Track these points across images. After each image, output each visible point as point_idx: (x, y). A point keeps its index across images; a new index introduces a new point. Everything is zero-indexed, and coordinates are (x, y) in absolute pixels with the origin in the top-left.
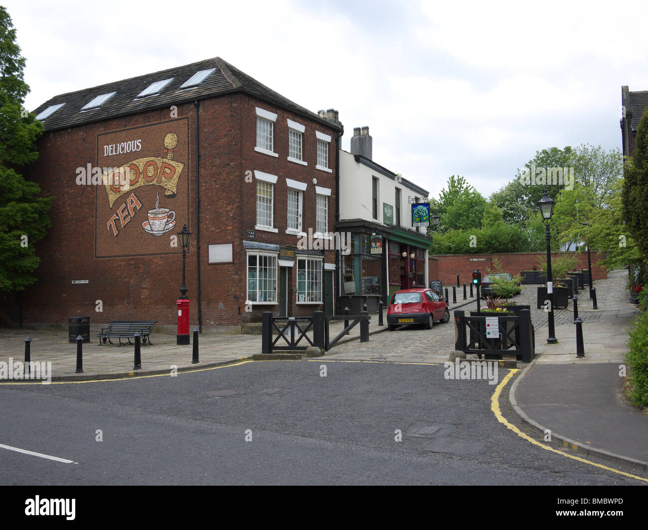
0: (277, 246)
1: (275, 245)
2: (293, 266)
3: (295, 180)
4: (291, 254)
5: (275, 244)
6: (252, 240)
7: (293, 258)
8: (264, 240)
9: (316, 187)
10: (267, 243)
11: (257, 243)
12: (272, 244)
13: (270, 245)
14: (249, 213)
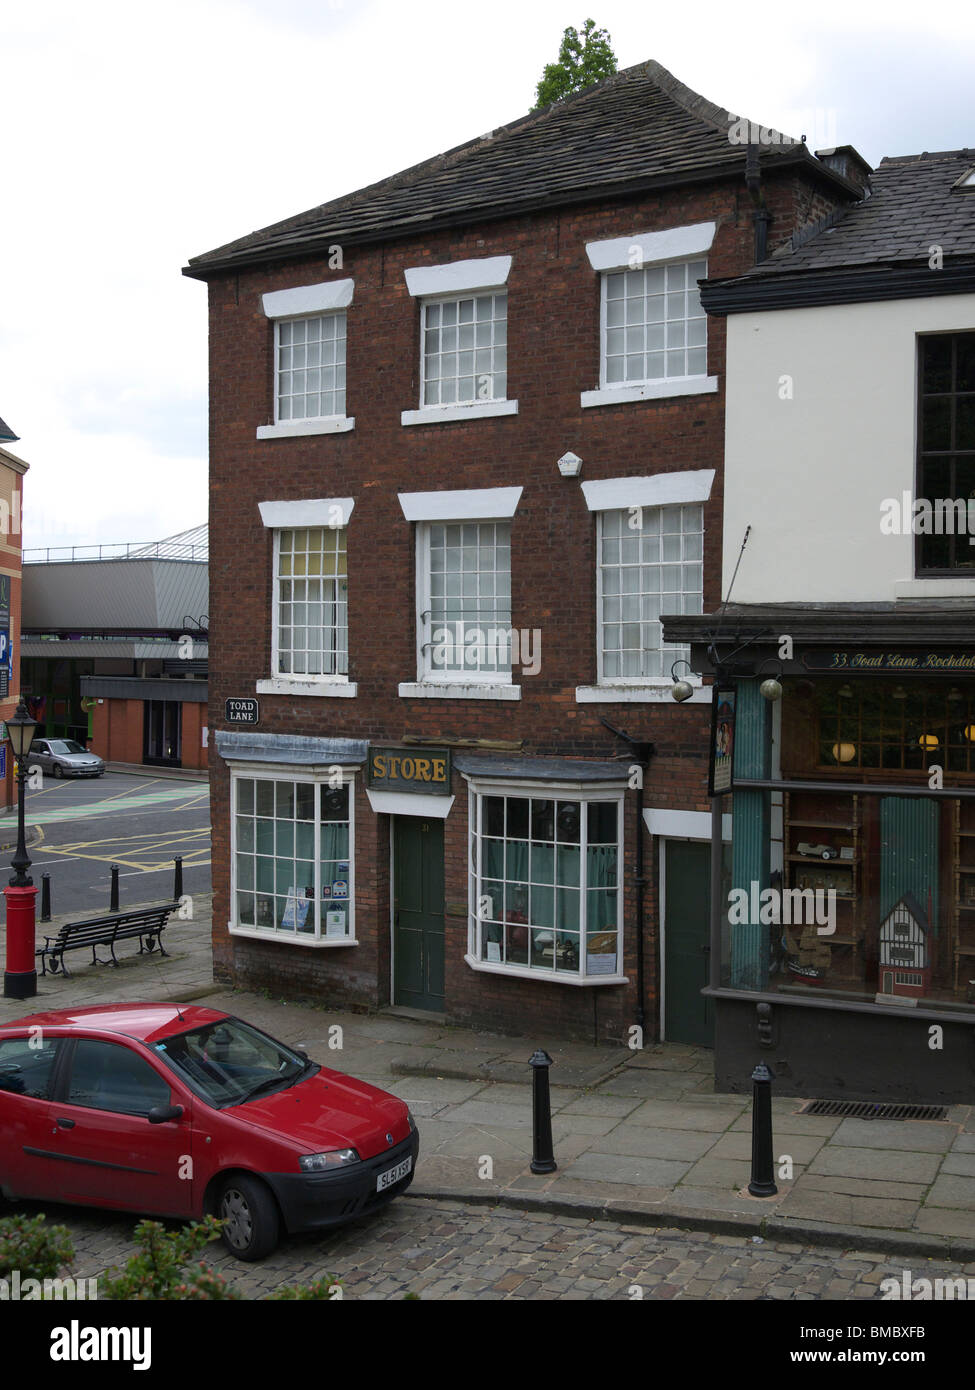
0: (360, 742)
1: (350, 742)
2: (446, 817)
3: (449, 488)
4: (431, 771)
5: (352, 736)
6: (247, 727)
7: (452, 786)
8: (301, 726)
9: (587, 487)
10: (313, 734)
11: (270, 736)
12: (337, 735)
13: (324, 740)
14: (236, 642)
